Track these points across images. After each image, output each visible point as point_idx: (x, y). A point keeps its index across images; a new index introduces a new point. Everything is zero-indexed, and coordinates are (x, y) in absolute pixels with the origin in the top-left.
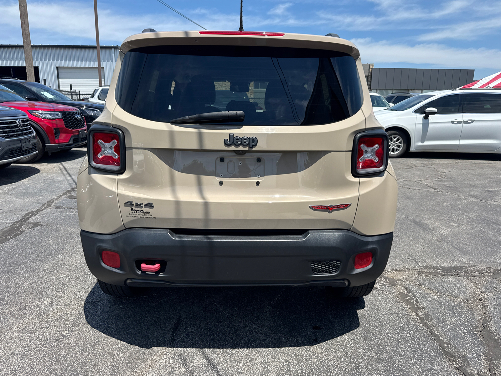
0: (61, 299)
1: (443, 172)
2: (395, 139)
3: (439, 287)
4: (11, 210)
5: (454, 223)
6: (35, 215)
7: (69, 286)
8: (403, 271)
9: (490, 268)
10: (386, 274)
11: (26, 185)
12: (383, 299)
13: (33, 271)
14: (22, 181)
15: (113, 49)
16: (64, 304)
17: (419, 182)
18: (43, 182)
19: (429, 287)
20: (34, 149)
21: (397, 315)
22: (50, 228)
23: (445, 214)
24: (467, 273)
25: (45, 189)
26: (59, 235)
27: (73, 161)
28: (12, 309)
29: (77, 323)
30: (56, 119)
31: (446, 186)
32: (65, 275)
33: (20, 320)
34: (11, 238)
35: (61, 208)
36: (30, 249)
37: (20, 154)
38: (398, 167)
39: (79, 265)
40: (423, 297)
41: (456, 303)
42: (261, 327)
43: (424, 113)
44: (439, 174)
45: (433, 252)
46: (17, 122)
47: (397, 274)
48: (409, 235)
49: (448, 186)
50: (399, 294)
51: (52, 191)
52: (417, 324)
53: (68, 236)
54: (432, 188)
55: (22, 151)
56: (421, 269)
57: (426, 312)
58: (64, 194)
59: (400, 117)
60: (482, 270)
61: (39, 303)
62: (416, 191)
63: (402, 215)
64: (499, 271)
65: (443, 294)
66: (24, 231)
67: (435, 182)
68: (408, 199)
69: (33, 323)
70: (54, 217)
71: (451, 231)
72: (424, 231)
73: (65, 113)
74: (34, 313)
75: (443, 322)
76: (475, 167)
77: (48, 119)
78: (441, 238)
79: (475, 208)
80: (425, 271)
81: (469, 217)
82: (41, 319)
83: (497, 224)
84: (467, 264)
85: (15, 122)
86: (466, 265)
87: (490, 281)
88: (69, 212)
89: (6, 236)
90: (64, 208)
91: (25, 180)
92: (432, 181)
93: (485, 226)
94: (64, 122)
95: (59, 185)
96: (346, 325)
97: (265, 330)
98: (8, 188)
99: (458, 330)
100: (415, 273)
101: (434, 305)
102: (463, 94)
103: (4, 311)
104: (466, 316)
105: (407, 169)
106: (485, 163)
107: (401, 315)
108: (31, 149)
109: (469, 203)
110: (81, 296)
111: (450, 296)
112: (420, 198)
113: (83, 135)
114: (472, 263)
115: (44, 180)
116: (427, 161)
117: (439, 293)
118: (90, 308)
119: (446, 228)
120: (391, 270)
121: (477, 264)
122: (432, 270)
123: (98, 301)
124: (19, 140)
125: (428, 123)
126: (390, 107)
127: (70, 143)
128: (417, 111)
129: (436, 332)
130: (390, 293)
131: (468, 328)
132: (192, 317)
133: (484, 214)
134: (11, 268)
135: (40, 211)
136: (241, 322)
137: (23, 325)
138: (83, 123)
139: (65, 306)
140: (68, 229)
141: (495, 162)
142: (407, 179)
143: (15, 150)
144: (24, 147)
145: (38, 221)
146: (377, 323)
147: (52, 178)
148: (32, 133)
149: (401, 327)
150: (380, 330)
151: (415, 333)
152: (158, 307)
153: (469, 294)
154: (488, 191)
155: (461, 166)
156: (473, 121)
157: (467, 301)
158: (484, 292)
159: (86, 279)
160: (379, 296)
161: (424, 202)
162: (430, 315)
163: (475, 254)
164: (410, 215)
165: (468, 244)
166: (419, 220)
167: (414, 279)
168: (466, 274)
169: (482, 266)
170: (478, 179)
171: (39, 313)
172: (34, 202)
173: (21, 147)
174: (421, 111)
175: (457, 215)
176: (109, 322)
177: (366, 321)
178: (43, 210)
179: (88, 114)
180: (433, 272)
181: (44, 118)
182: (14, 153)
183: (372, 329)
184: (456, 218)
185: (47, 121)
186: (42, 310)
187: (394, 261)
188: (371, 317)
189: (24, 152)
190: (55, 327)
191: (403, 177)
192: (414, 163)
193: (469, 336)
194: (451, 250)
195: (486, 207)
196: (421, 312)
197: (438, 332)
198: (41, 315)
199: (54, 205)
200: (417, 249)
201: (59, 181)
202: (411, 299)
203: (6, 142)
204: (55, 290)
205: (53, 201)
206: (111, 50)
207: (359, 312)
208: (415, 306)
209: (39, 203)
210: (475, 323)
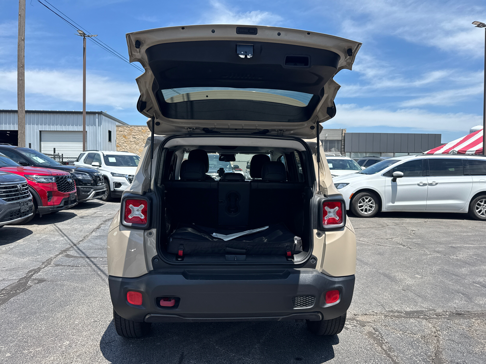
0: (78, 341)
1: (413, 231)
2: (367, 200)
3: (402, 326)
4: (13, 268)
5: (419, 275)
6: (38, 273)
7: (83, 330)
8: (372, 315)
9: (447, 311)
10: (357, 317)
11: (22, 245)
12: (354, 336)
13: (48, 319)
14: (17, 241)
15: (97, 115)
16: (81, 345)
17: (390, 239)
18: (38, 242)
19: (394, 327)
20: (30, 211)
21: (366, 348)
22: (54, 284)
23: (411, 268)
24: (427, 316)
25: (41, 249)
26: (64, 290)
27: (63, 222)
28: (37, 350)
29: (95, 359)
30: (50, 183)
31: (414, 243)
32: (77, 322)
33: (46, 357)
34: (20, 292)
35: (61, 266)
36: (40, 301)
37: (18, 216)
38: (371, 226)
39: (88, 314)
40: (388, 335)
41: (415, 339)
42: (252, 359)
43: (392, 176)
44: (409, 232)
45: (398, 299)
46: (18, 187)
47: (367, 317)
48: (378, 286)
49: (416, 243)
50: (368, 333)
51: (49, 251)
52: (381, 355)
53: (73, 290)
54: (402, 245)
55: (20, 213)
56: (388, 313)
57: (389, 346)
58: (60, 254)
59: (370, 180)
60: (439, 313)
61: (59, 345)
62: (386, 248)
63: (373, 269)
64: (454, 314)
65: (405, 333)
66: (31, 286)
67: (404, 240)
68: (379, 255)
69: (58, 360)
70: (56, 274)
71: (416, 281)
72: (391, 282)
73: (59, 177)
74: (57, 352)
75: (403, 353)
76: (442, 225)
77: (43, 183)
78: (406, 288)
79: (438, 262)
80: (391, 315)
81: (432, 270)
82: (64, 357)
83: (456, 276)
84: (427, 308)
85: (16, 187)
86: (426, 310)
87: (445, 322)
88: (69, 269)
89: (16, 291)
90: (64, 266)
91: (20, 240)
92: (402, 238)
93: (445, 277)
94: (57, 186)
95: (54, 245)
96: (323, 357)
97: (256, 361)
98: (5, 248)
99: (415, 358)
100: (382, 316)
101: (397, 341)
102: (425, 159)
103: (31, 351)
104: (422, 348)
105: (379, 228)
106: (452, 222)
107: (369, 349)
108: (28, 211)
109: (434, 258)
110: (95, 338)
111: (411, 334)
112: (390, 254)
113: (73, 198)
114: (431, 308)
115: (38, 240)
116: (398, 220)
117: (401, 332)
118: (105, 348)
119: (411, 279)
120: (362, 314)
121: (436, 309)
122: (396, 314)
123: (111, 342)
124: (19, 203)
125: (397, 185)
126: (362, 170)
127: (61, 205)
128: (386, 175)
129: (397, 360)
130: (360, 332)
131: (423, 357)
132: (193, 352)
133: (446, 267)
134: (27, 317)
135: (41, 268)
136: (235, 356)
137: (49, 361)
138: (74, 187)
139: (83, 346)
140: (72, 284)
141: (460, 220)
142: (379, 237)
143: (15, 212)
144: (22, 209)
145: (42, 277)
146: (348, 355)
147: (46, 239)
148: (29, 196)
149: (368, 357)
150: (351, 359)
151: (379, 361)
152: (164, 346)
153: (426, 332)
154: (452, 247)
155: (430, 225)
156: (437, 184)
157: (424, 337)
158: (439, 330)
159: (97, 325)
160: (351, 335)
161: (393, 257)
162: (393, 348)
163: (434, 301)
164: (380, 269)
165: (429, 292)
166: (388, 273)
167: (381, 321)
168: (425, 317)
169: (439, 310)
170: (444, 237)
171: (61, 352)
172: (33, 261)
173: (20, 210)
174: (389, 174)
175: (421, 268)
176: (123, 357)
177: (339, 353)
178: (44, 267)
179: (77, 177)
180: (397, 316)
181: (39, 182)
182: (14, 215)
183: (345, 359)
184: (420, 271)
185: (41, 185)
186: (64, 349)
187: (364, 307)
188: (344, 350)
189: (22, 214)
190: (77, 362)
191: (376, 235)
192: (386, 222)
193: (423, 363)
194: (415, 298)
195: (448, 261)
196: (386, 346)
197: (398, 361)
198: (63, 353)
199: (54, 263)
200: (385, 297)
201: (54, 242)
202: (378, 336)
203: (7, 205)
204: (71, 334)
205: (51, 259)
206: (95, 116)
207: (334, 347)
208: (381, 342)
209: (38, 261)
210: (429, 353)
